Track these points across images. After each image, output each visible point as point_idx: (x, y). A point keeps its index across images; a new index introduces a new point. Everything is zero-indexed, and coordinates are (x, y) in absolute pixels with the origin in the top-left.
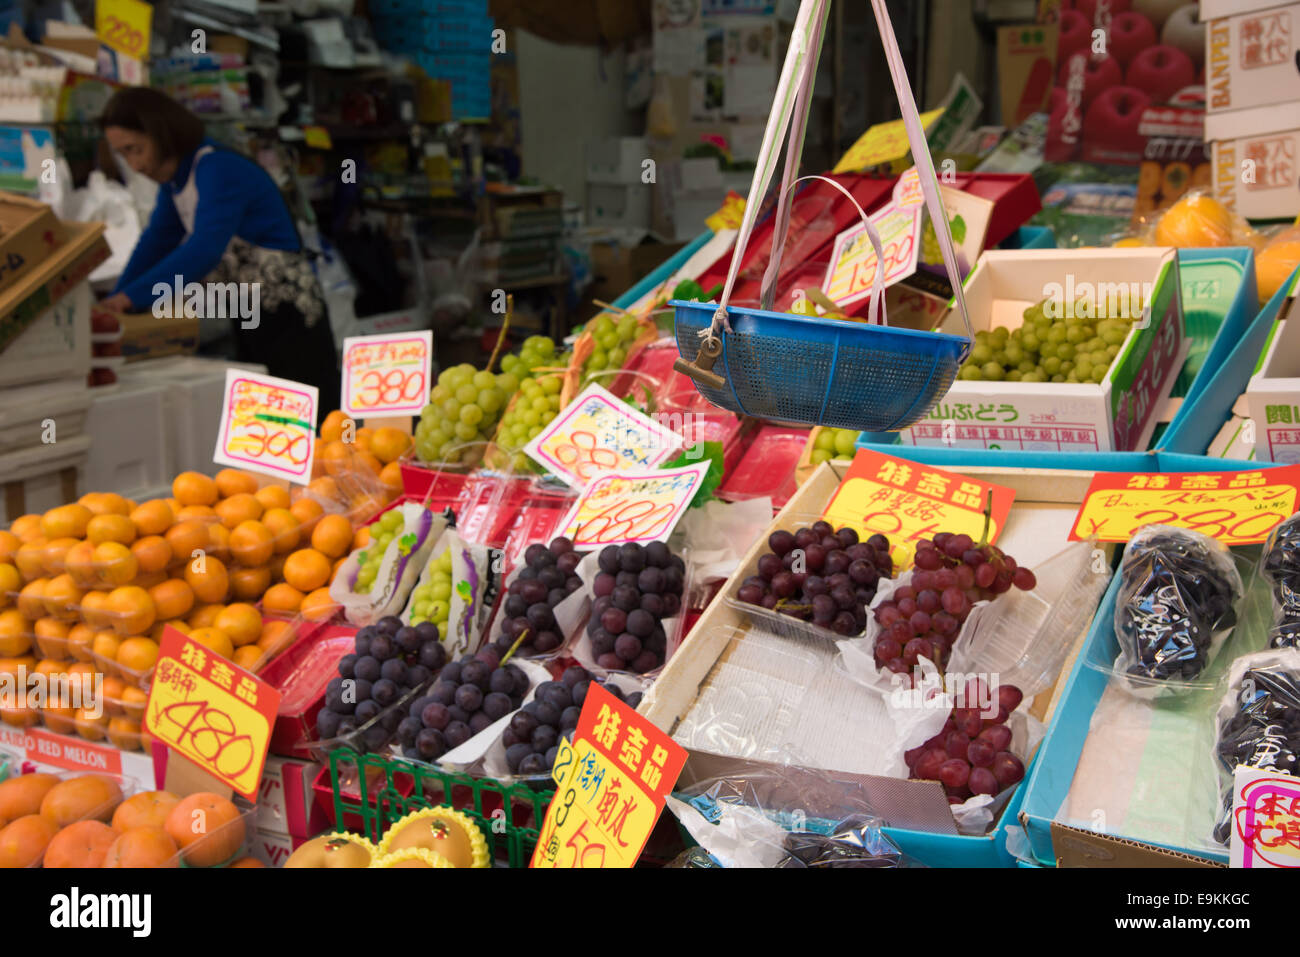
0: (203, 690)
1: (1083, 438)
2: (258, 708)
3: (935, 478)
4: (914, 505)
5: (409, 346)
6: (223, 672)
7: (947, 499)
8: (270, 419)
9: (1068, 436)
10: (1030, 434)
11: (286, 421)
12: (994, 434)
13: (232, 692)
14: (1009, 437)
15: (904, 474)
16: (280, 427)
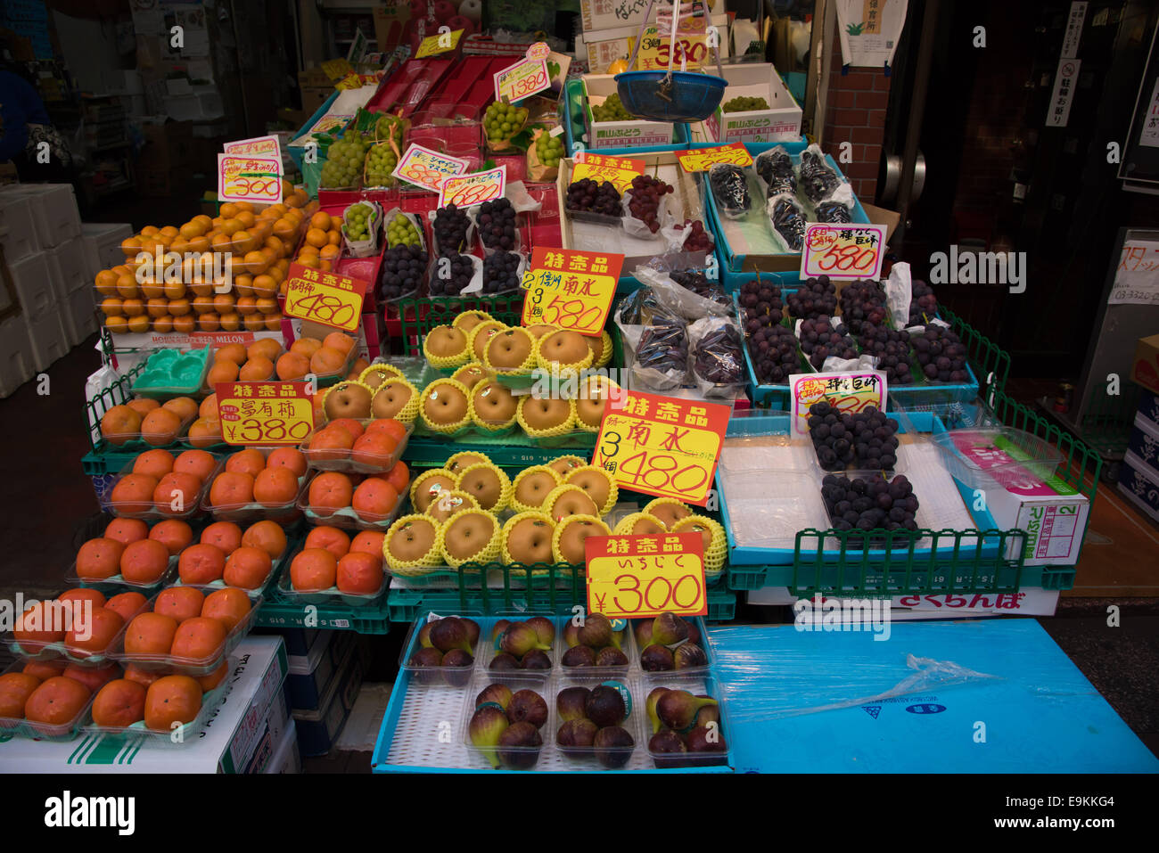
0: (319, 289)
1: (663, 140)
2: (353, 291)
3: (612, 160)
4: (607, 171)
5: (265, 143)
6: (331, 279)
7: (619, 167)
8: (250, 175)
9: (657, 140)
10: (643, 140)
11: (261, 175)
12: (630, 142)
13: (337, 286)
14: (635, 142)
15: (598, 160)
16: (258, 179)
